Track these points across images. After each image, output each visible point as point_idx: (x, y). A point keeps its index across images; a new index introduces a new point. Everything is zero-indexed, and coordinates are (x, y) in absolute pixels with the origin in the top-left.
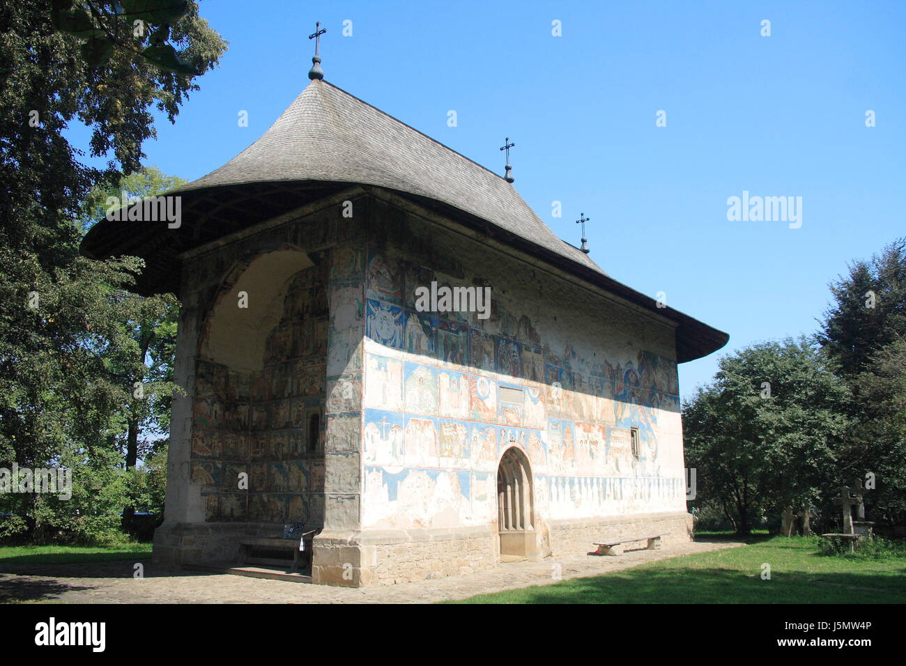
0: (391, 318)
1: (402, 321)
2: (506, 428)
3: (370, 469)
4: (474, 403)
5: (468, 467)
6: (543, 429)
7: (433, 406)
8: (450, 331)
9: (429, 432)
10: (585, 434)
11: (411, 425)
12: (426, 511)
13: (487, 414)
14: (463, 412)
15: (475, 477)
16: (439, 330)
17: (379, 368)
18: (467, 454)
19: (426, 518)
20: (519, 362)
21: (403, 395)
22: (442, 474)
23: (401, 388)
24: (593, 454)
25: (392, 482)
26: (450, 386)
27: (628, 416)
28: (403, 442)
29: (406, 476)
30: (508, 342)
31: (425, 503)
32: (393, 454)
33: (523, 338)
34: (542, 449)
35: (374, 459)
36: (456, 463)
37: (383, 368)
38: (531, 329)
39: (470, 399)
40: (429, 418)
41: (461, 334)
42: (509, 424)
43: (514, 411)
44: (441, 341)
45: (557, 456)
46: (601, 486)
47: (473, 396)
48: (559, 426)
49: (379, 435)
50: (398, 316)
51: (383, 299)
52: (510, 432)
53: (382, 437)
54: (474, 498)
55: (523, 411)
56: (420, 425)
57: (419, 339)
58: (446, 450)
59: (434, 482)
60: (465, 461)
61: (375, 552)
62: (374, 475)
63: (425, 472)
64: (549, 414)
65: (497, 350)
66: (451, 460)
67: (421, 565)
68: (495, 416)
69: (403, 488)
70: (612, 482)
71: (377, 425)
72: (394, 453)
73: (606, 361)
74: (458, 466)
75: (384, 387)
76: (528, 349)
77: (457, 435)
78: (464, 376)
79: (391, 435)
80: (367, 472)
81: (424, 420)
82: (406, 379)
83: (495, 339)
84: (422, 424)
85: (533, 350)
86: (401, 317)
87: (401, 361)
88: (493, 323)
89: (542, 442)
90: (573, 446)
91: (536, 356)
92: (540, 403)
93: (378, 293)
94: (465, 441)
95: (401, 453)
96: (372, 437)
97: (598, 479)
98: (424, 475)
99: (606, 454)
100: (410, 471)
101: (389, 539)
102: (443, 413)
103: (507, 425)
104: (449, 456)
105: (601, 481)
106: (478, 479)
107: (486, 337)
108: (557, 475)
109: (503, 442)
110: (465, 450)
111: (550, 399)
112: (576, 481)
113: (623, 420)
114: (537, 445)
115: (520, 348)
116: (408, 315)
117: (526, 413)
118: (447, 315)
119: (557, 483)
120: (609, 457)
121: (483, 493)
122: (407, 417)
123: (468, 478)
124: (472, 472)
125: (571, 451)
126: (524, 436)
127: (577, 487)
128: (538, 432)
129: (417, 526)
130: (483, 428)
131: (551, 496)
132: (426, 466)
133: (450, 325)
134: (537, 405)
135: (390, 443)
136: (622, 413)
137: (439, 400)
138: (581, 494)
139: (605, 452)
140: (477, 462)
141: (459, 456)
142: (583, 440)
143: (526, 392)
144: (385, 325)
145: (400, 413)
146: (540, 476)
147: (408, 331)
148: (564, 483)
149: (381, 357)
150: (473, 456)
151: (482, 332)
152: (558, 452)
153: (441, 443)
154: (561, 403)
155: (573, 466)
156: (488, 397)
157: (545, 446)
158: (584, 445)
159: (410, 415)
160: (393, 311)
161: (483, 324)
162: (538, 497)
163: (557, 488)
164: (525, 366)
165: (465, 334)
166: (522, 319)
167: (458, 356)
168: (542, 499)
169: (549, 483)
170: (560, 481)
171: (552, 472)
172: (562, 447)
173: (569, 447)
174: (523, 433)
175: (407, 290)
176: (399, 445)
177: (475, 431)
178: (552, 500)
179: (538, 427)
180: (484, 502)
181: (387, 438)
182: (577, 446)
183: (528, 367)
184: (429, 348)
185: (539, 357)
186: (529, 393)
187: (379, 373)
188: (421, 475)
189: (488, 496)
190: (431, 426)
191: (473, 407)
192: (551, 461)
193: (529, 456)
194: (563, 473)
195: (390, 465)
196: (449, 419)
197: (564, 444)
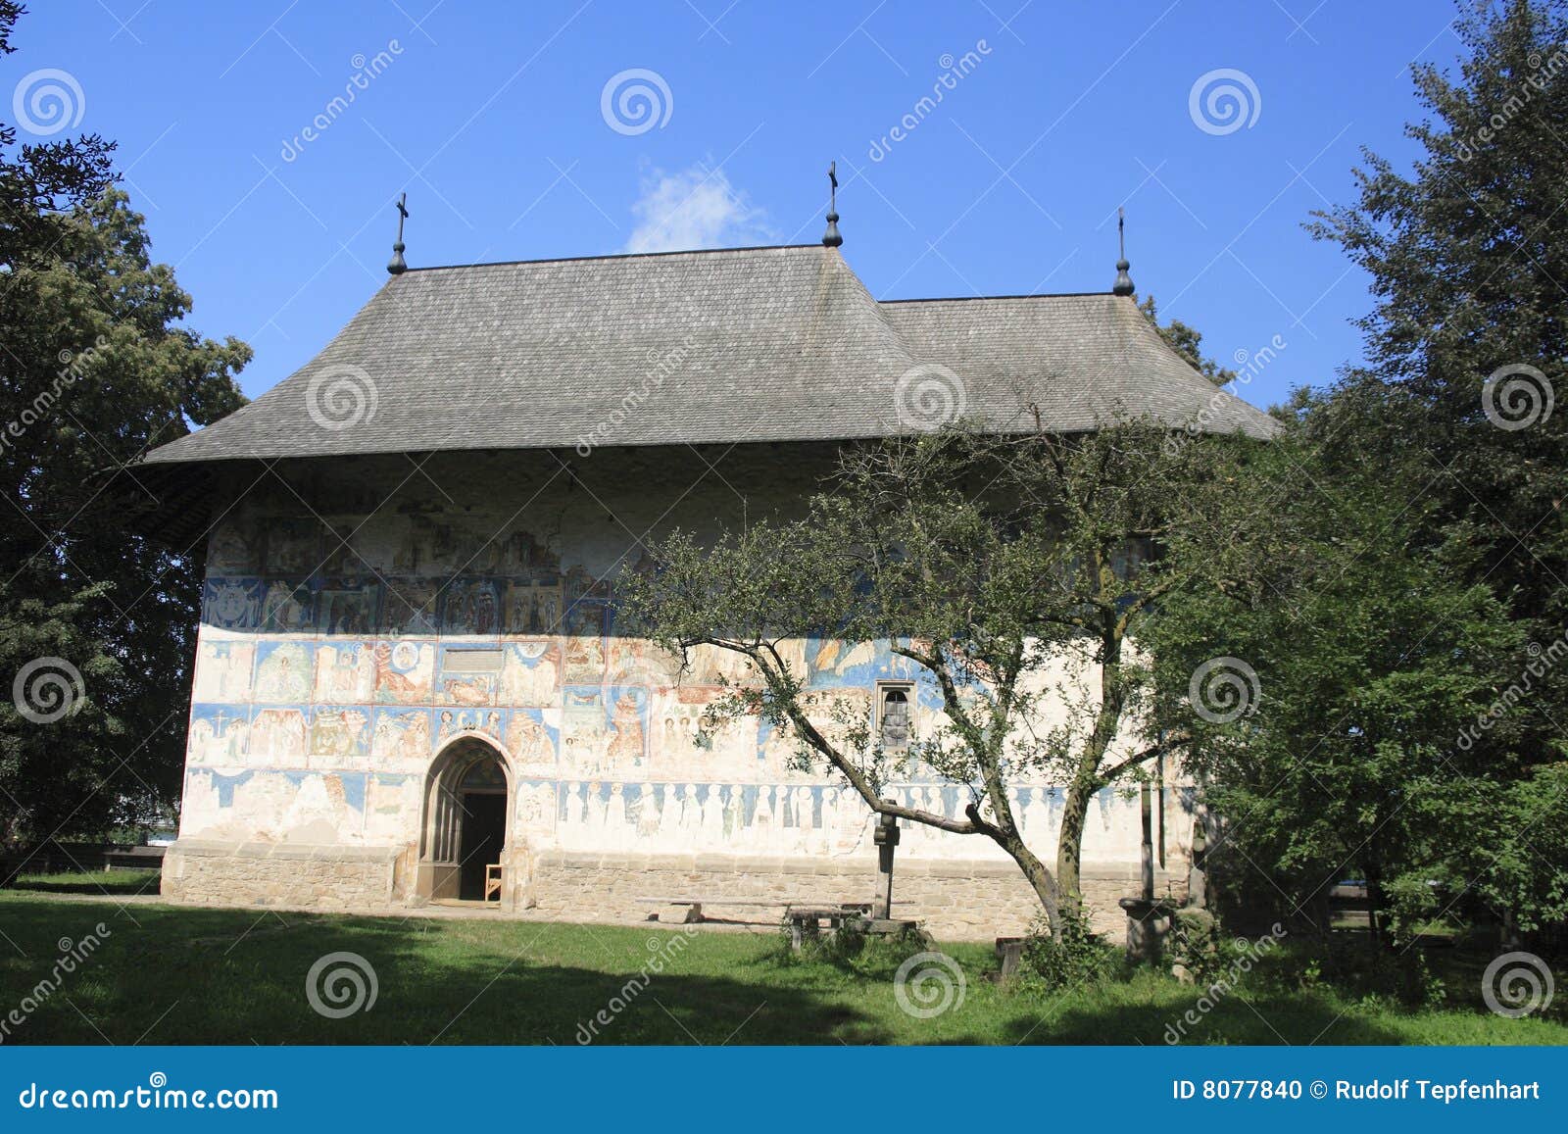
0: (242, 593)
1: (261, 594)
2: (453, 710)
3: (196, 771)
4: (382, 680)
5: (364, 767)
6: (549, 706)
7: (304, 690)
8: (346, 588)
9: (294, 725)
10: (687, 708)
11: (262, 717)
12: (279, 822)
13: (410, 692)
14: (362, 692)
15: (376, 780)
16: (326, 592)
17: (219, 655)
18: (365, 750)
19: (277, 831)
20: (496, 607)
21: (253, 681)
22: (310, 778)
23: (251, 674)
24: (709, 742)
25: (226, 788)
26: (338, 661)
28: (248, 739)
29: (248, 779)
30: (471, 581)
31: (279, 813)
32: (230, 753)
33: (512, 565)
34: (544, 737)
35: (202, 760)
36: (340, 762)
37: (224, 655)
38: (535, 550)
39: (375, 676)
40: (294, 706)
41: (367, 589)
42: (462, 703)
43: (474, 683)
44: (327, 605)
45: (590, 748)
46: (736, 800)
47: (382, 671)
48: (597, 697)
49: (212, 733)
50: (251, 590)
51: (230, 573)
52: (462, 715)
53: (215, 733)
54: (373, 810)
55: (498, 681)
56: (278, 716)
57: (286, 609)
58: (323, 745)
59: (296, 787)
60: (358, 759)
61: (182, 863)
62: (201, 776)
63: (281, 774)
64: (566, 683)
65: (444, 595)
66: (331, 759)
67: (249, 885)
68: (429, 695)
69: (240, 793)
70: (781, 792)
71: (210, 722)
72: (232, 752)
74: (345, 766)
76: (518, 583)
77: (346, 725)
78: (366, 644)
79: (230, 732)
80: (191, 774)
81: (285, 710)
82: (260, 663)
83: (442, 584)
84: (282, 715)
85: (534, 582)
86: (258, 589)
87: (253, 642)
88: (440, 560)
89: (547, 727)
90: (642, 730)
91: (541, 591)
92: (548, 667)
93: (225, 569)
94: (361, 733)
95: (243, 752)
96: (201, 735)
97: (725, 790)
98: (283, 783)
100: (256, 773)
101: (204, 850)
102: (320, 697)
103: (454, 705)
104: (327, 753)
105: (736, 791)
106: (382, 783)
107: (420, 583)
108: (585, 778)
109: (446, 730)
110: (360, 745)
111: (579, 655)
112: (647, 789)
113: (840, 671)
114: (531, 732)
115: (501, 586)
116: (268, 584)
117: (506, 685)
118: (341, 569)
119: (584, 792)
120: (772, 745)
121: (393, 804)
122: (257, 709)
123: (361, 783)
124: (371, 774)
125: (634, 738)
126: (496, 720)
127: (648, 800)
128: (535, 711)
129: (263, 840)
130: (402, 714)
131: (563, 814)
132: (286, 767)
133: (346, 580)
134: (538, 669)
135: (226, 741)
136: (839, 657)
137: (314, 682)
138: (661, 811)
139: (756, 736)
140: (385, 760)
141: (347, 753)
142: (676, 718)
143: (511, 651)
144: (232, 604)
145: (246, 703)
146: (536, 782)
147: (267, 604)
148: (606, 791)
149: (221, 642)
150: (376, 753)
151: (412, 578)
152: (592, 741)
153: (314, 737)
154: (610, 659)
155: (638, 764)
156: (415, 668)
157: (553, 733)
158: (677, 727)
159: (263, 705)
160: (245, 584)
161: (414, 566)
162: (525, 814)
163: (585, 801)
164: (510, 612)
165: (376, 587)
166: (512, 538)
167: (357, 620)
168: (536, 816)
169: (562, 790)
170: (595, 790)
171: (574, 774)
172: (604, 733)
173: (628, 731)
174: (495, 715)
175: (270, 553)
176: (240, 743)
177: (383, 719)
178: (565, 820)
179: (536, 703)
180: (393, 815)
181: (223, 735)
182: (655, 729)
183: (518, 612)
184: (303, 618)
185: (554, 590)
186: (517, 653)
187: (217, 662)
188: (273, 777)
189: (403, 808)
190: (296, 718)
191: (380, 686)
192: (571, 758)
193: (510, 749)
194: (606, 776)
195: (225, 766)
196: (332, 706)
197: (614, 725)
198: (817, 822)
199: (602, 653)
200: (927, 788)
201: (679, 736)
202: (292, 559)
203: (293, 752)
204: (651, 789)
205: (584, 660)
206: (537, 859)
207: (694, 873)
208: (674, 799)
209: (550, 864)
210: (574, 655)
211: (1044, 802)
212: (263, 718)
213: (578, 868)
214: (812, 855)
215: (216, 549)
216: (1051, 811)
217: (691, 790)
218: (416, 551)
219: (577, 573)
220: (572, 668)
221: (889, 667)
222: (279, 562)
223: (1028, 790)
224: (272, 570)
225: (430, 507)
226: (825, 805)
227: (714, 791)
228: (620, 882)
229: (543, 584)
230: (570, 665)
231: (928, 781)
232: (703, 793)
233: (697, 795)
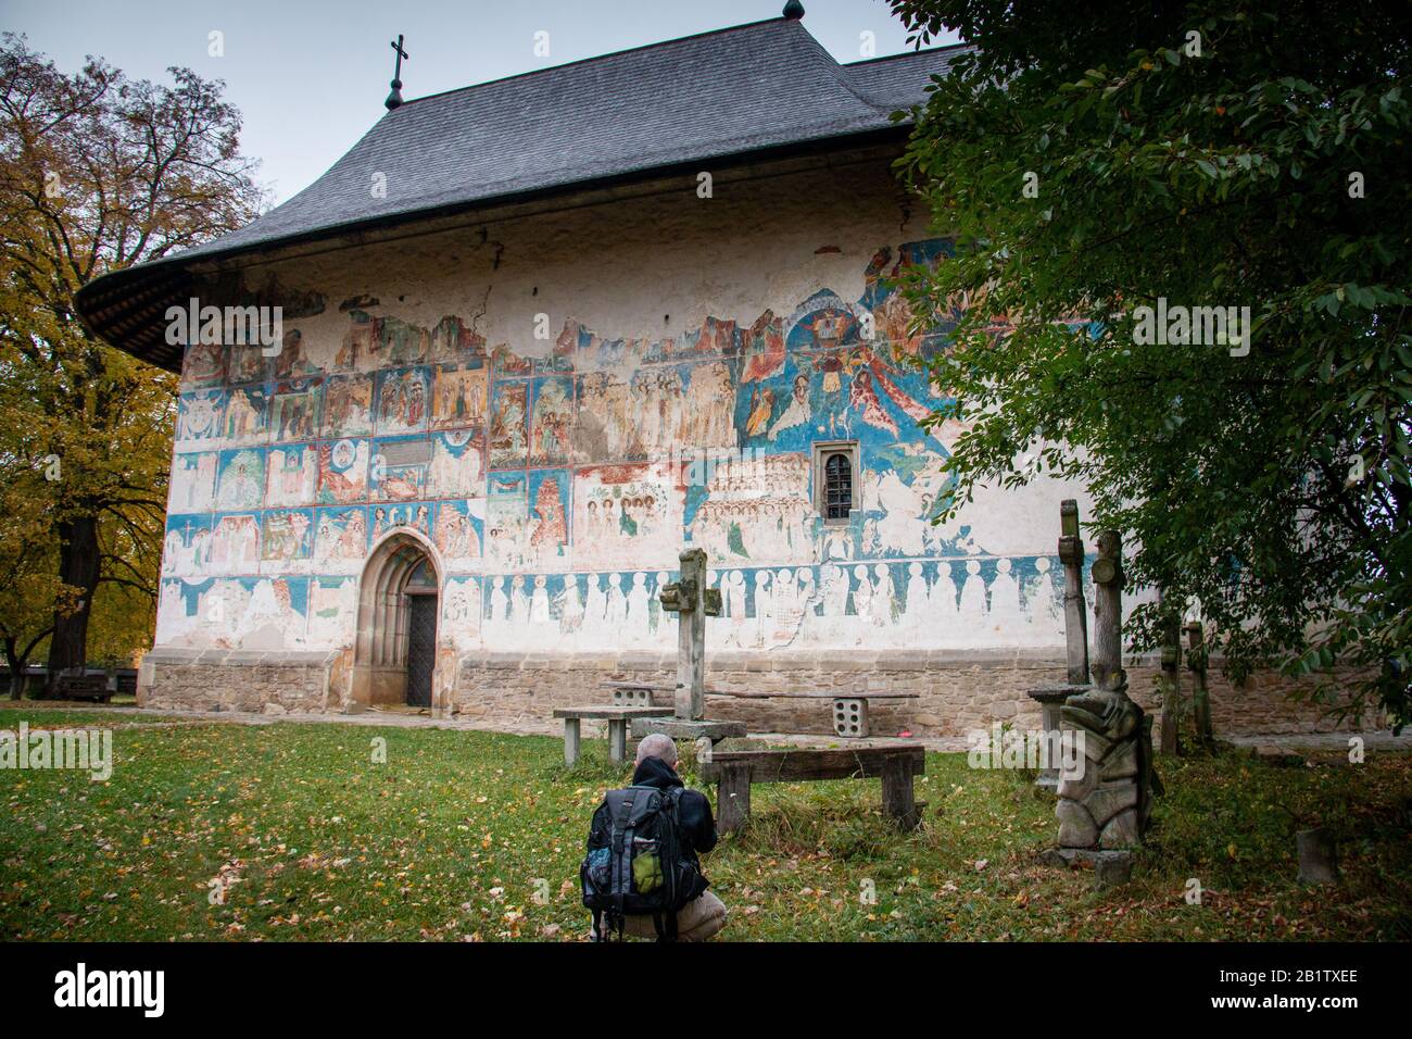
0: (209, 404)
1: (224, 405)
2: (386, 507)
3: (168, 581)
4: (324, 480)
5: (307, 571)
6: (474, 496)
7: (257, 496)
8: (294, 391)
9: (249, 531)
10: (610, 488)
12: (235, 630)
13: (348, 491)
14: (306, 495)
15: (317, 583)
16: (276, 397)
17: (188, 468)
18: (308, 552)
19: (234, 637)
20: (426, 396)
21: (215, 492)
22: (262, 582)
23: (214, 484)
24: (634, 525)
25: (192, 598)
26: (286, 465)
27: (800, 420)
28: (211, 547)
29: (210, 587)
30: (403, 372)
31: (235, 620)
33: (441, 351)
34: (469, 530)
35: (173, 571)
36: (287, 566)
37: (193, 467)
38: (462, 334)
39: (317, 477)
40: (249, 513)
41: (312, 390)
42: (393, 499)
43: (405, 477)
44: (278, 410)
45: (513, 539)
47: (323, 472)
48: (520, 484)
49: (182, 544)
50: (217, 401)
51: (199, 387)
52: (394, 511)
53: (185, 543)
54: (314, 614)
55: (426, 474)
56: (235, 523)
57: (244, 418)
58: (272, 550)
59: (249, 593)
60: (302, 562)
61: (153, 671)
62: (172, 587)
63: (237, 581)
64: (492, 470)
65: (379, 389)
66: (279, 564)
67: (208, 692)
68: (364, 492)
69: (203, 603)
71: (181, 533)
72: (197, 562)
73: (711, 321)
74: (291, 569)
75: (192, 487)
76: (448, 369)
77: (292, 529)
78: (310, 446)
79: (196, 541)
80: (165, 585)
81: (241, 517)
82: (221, 473)
83: (377, 378)
84: (239, 522)
85: (461, 367)
86: (221, 400)
87: (216, 452)
88: (376, 353)
89: (472, 518)
90: (565, 517)
91: (468, 375)
92: (473, 455)
93: (195, 383)
94: (305, 536)
95: (207, 561)
96: (173, 548)
97: (651, 578)
98: (237, 586)
99: (687, 522)
100: (217, 581)
101: (171, 659)
102: (271, 502)
103: (387, 502)
104: (276, 558)
105: (662, 579)
106: (323, 586)
107: (357, 379)
108: (509, 571)
109: (380, 528)
110: (304, 548)
111: (503, 439)
112: (570, 581)
113: (772, 435)
114: (457, 525)
115: (431, 373)
116: (230, 393)
117: (434, 476)
118: (290, 373)
119: (508, 587)
120: (699, 525)
121: (331, 606)
122: (219, 516)
123: (305, 586)
124: (313, 577)
125: (557, 526)
126: (425, 514)
127: (571, 593)
128: (461, 504)
129: (222, 647)
130: (340, 513)
131: (488, 611)
132: (240, 573)
133: (295, 384)
134: (463, 458)
135: (193, 550)
136: (771, 418)
137: (265, 487)
138: (584, 605)
139: (682, 517)
140: (325, 562)
141: (293, 557)
142: (599, 501)
143: (439, 441)
144: (200, 417)
145: (210, 513)
146: (461, 578)
147: (229, 413)
148: (530, 586)
149: (191, 454)
150: (319, 555)
151: (351, 375)
152: (516, 531)
153: (265, 542)
154: (534, 440)
155: (561, 553)
156: (351, 466)
157: (478, 525)
158: (600, 510)
159: (223, 513)
160: (212, 397)
161: (353, 362)
162: (452, 612)
163: (509, 597)
164: (439, 399)
165: (319, 388)
166: (441, 325)
167: (303, 422)
168: (462, 614)
169: (487, 586)
170: (519, 583)
171: (496, 567)
172: (528, 520)
173: (550, 519)
174: (424, 509)
175: (232, 364)
176: (204, 551)
177: (325, 520)
178: (490, 618)
179: (462, 493)
180: (332, 619)
181: (190, 544)
182: (578, 514)
183: (446, 399)
184: (258, 425)
185: (479, 373)
186: (444, 442)
187: (189, 473)
188: (230, 584)
189: (342, 610)
190: (251, 523)
191: (322, 486)
192: (495, 549)
193: (438, 544)
194: (529, 568)
195: (191, 576)
196: (280, 509)
197: (537, 514)
198: (751, 611)
199: (525, 435)
200: (875, 565)
201: (603, 520)
202: (250, 367)
203: (247, 559)
204: (575, 580)
205: (508, 444)
206: (461, 660)
207: (616, 673)
208: (598, 590)
209: (473, 666)
210: (498, 440)
211: (1013, 576)
212: (223, 526)
213: (502, 670)
214: (745, 649)
215: (189, 365)
216: (1021, 587)
217: (615, 580)
218: (355, 347)
219: (501, 352)
220: (496, 454)
221: (827, 427)
222: (239, 371)
223: (993, 562)
224: (234, 380)
225: (368, 301)
226: (759, 591)
227: (639, 579)
228: (541, 684)
229: (468, 369)
230: (494, 451)
231: (875, 557)
232: (627, 582)
233: (621, 585)
